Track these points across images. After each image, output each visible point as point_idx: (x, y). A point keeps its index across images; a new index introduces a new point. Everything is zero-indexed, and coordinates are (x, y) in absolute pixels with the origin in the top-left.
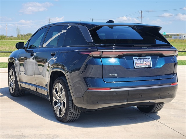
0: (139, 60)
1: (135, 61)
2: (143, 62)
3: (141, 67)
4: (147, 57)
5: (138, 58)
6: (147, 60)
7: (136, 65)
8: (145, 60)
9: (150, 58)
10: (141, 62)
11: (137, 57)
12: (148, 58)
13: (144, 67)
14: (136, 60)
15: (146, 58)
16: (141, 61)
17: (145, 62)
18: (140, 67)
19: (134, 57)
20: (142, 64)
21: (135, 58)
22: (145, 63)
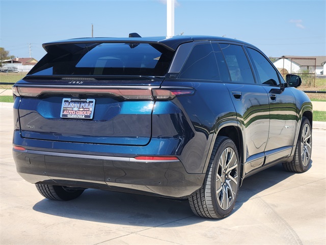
0: (72, 105)
1: (64, 105)
2: (79, 108)
3: (72, 117)
4: (88, 100)
5: (71, 101)
6: (87, 104)
7: (63, 112)
8: (83, 105)
9: (92, 102)
10: (76, 109)
11: (69, 100)
12: (90, 102)
13: (78, 118)
14: (67, 103)
15: (86, 102)
16: (75, 107)
17: (83, 108)
18: (69, 116)
19: (64, 99)
20: (76, 111)
21: (65, 101)
22: (82, 111)
